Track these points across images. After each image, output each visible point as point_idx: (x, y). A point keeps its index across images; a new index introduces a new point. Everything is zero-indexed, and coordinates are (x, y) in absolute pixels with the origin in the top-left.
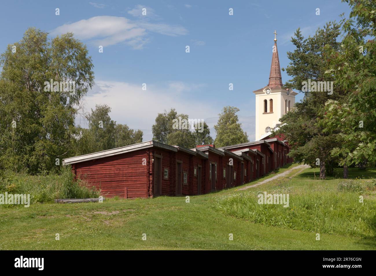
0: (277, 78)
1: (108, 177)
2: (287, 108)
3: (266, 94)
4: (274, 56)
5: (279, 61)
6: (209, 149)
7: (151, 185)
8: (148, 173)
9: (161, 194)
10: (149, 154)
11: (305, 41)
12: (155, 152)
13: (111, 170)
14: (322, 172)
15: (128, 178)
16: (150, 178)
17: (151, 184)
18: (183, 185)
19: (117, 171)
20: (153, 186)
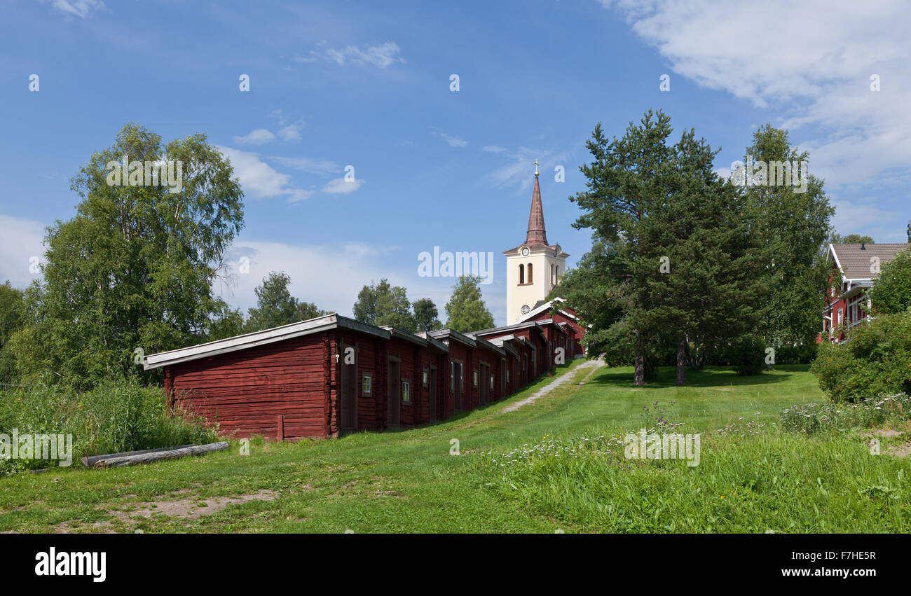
0: (539, 232)
1: (241, 393)
2: (554, 277)
3: (522, 256)
4: (535, 199)
5: (541, 207)
6: (449, 334)
7: (334, 411)
8: (327, 384)
9: (356, 426)
10: (329, 344)
11: (610, 148)
12: (343, 339)
13: (248, 379)
14: (639, 374)
15: (285, 395)
16: (332, 396)
17: (334, 408)
18: (401, 405)
19: (261, 380)
20: (338, 413)
